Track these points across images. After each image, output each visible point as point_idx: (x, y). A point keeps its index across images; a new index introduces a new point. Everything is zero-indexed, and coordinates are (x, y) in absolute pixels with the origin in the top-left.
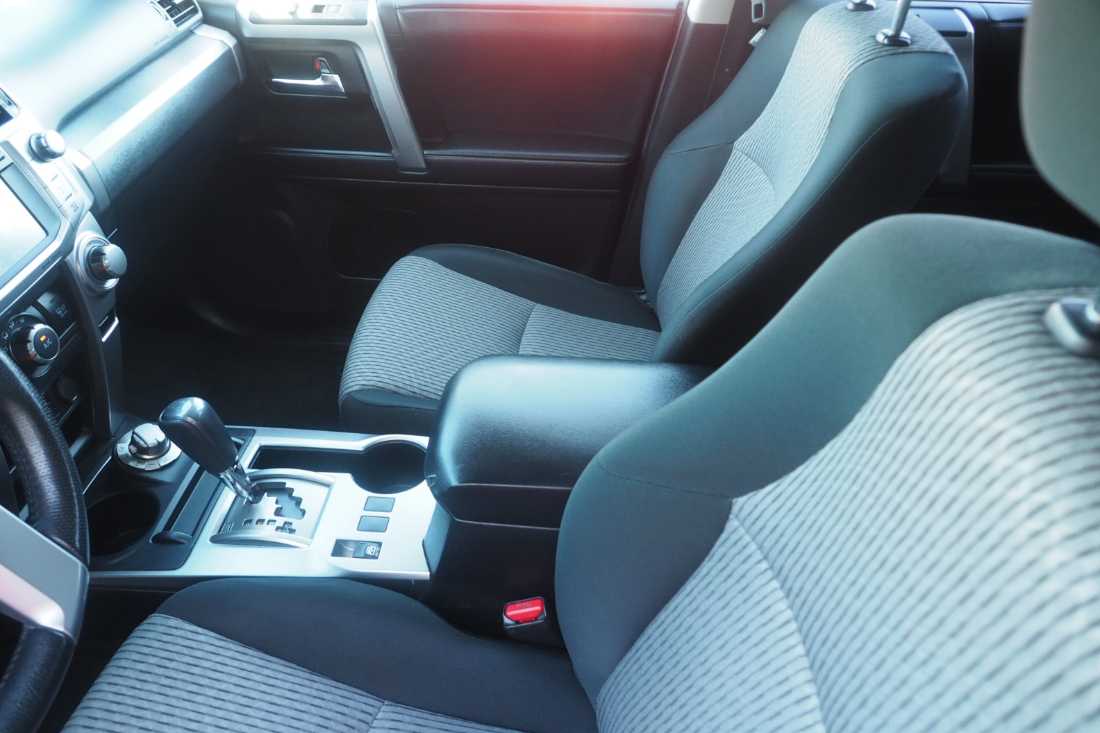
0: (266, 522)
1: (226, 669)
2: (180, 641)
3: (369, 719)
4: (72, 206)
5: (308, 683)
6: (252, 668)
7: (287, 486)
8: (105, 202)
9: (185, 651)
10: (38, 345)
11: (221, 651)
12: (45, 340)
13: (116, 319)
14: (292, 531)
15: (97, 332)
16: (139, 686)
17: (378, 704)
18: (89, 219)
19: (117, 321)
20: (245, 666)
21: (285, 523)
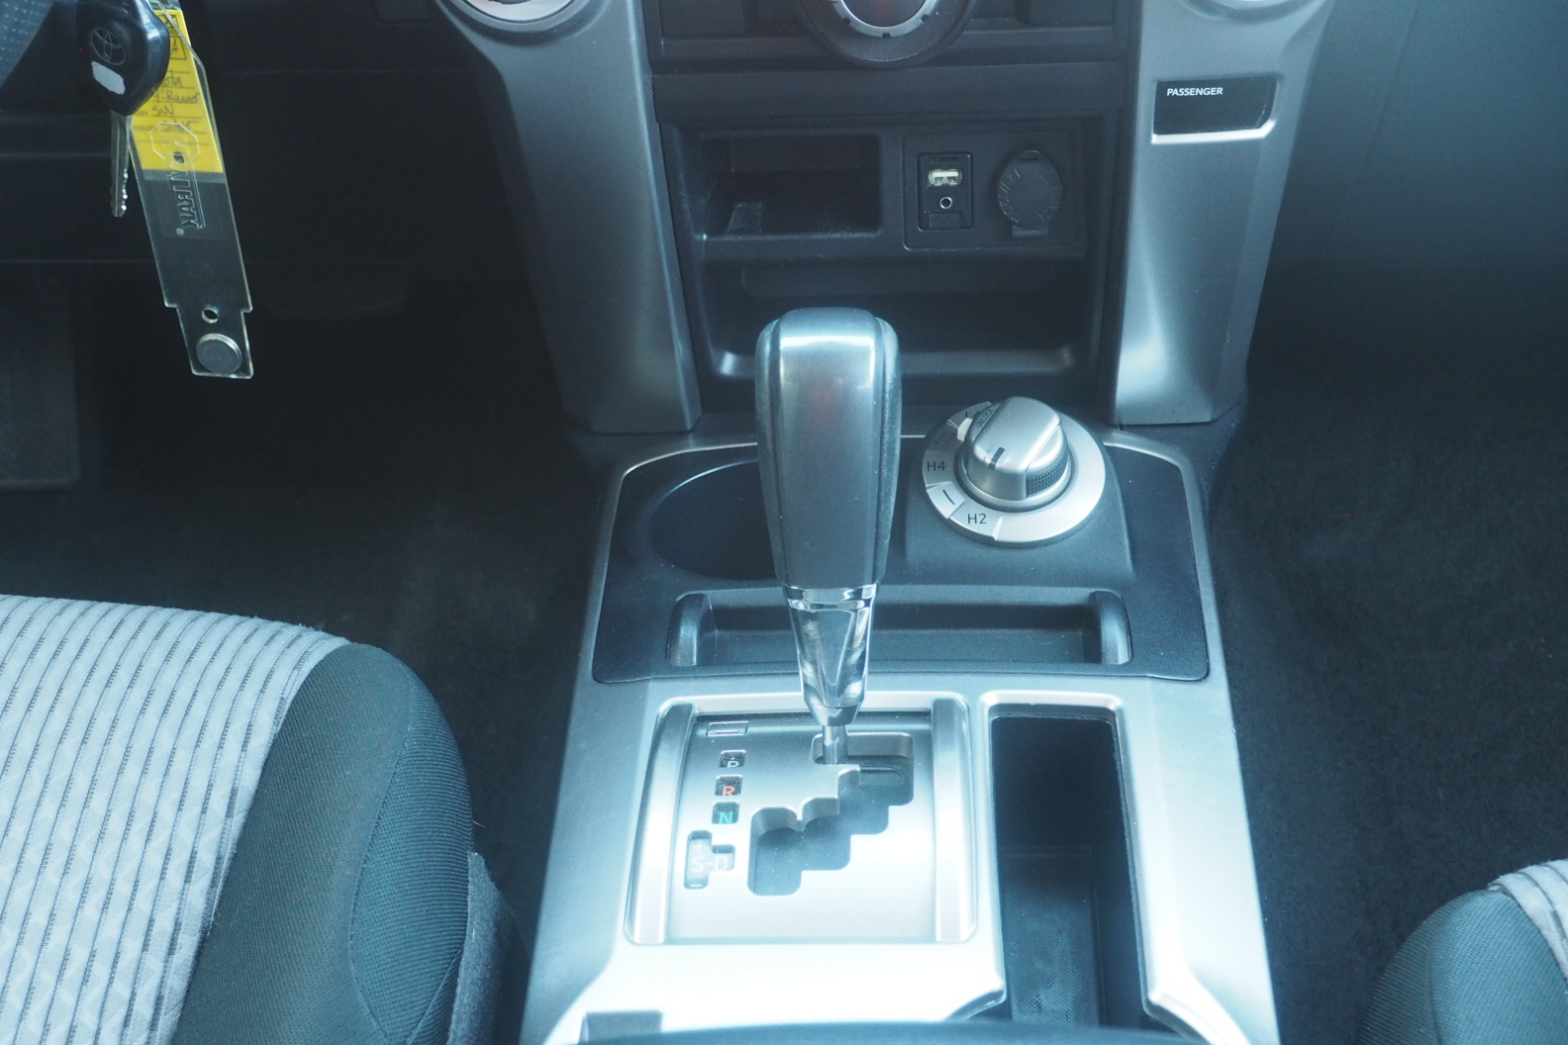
0: (731, 801)
1: (136, 841)
7: (895, 809)
15: (1143, 101)
21: (726, 851)
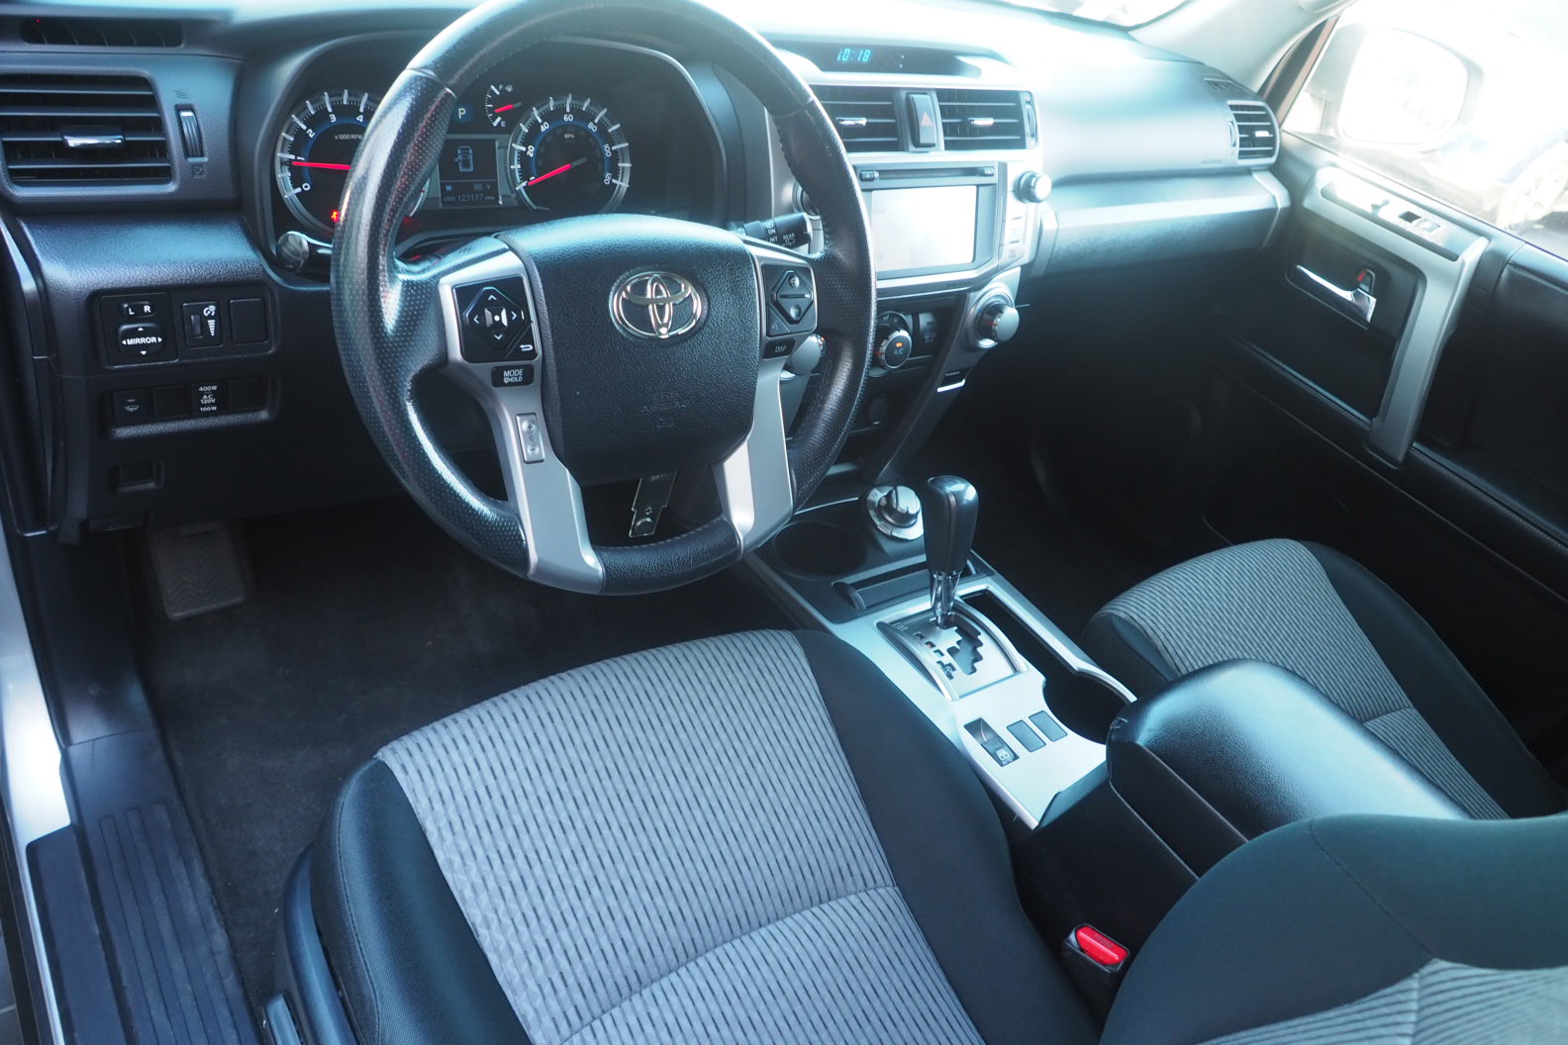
0: (935, 649)
2: (790, 667)
3: (871, 884)
4: (1011, 251)
5: (850, 800)
6: (821, 742)
7: (979, 637)
8: (1039, 271)
9: (786, 677)
10: (891, 347)
11: (811, 706)
12: (900, 348)
13: (964, 381)
14: (950, 676)
15: (940, 378)
16: (733, 668)
17: (889, 881)
18: (1014, 274)
19: (962, 383)
20: (817, 735)
21: (950, 665)
